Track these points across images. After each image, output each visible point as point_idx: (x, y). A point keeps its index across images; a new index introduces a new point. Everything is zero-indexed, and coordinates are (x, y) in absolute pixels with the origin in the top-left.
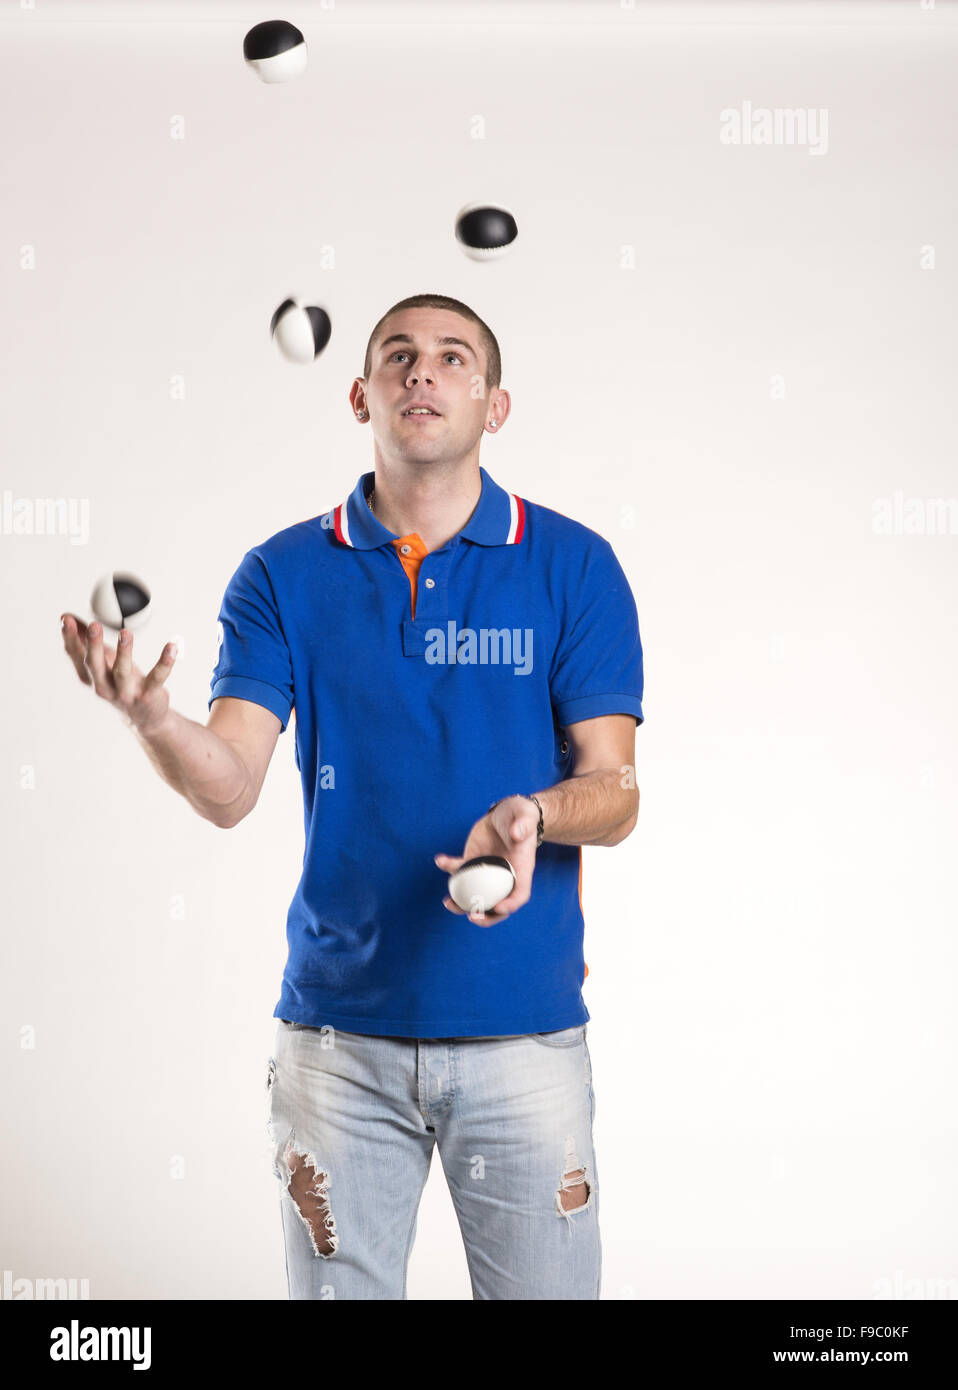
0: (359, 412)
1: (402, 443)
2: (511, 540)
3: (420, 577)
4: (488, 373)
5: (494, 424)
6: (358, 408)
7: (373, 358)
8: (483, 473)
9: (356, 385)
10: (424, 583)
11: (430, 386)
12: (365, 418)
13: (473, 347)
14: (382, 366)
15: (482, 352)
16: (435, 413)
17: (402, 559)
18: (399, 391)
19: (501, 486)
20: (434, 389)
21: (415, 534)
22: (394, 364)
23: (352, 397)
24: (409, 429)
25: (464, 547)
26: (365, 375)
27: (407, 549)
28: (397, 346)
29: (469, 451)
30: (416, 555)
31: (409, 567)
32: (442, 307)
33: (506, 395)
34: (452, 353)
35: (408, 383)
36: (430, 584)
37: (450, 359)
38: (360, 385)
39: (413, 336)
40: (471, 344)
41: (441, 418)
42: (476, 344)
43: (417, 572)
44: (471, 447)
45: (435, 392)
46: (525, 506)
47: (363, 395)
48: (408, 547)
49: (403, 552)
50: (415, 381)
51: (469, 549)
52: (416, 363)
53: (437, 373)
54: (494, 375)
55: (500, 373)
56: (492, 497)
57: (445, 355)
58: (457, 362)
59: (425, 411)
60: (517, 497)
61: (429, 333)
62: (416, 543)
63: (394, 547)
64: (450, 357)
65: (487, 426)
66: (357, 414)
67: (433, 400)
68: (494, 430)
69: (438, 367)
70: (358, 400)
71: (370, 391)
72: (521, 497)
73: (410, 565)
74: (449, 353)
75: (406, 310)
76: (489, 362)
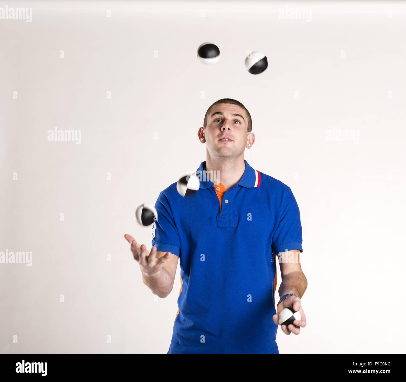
0: (202, 139)
1: (218, 150)
2: (256, 186)
3: (223, 199)
4: (248, 127)
5: (249, 145)
6: (201, 138)
7: (208, 120)
8: (245, 162)
9: (200, 129)
10: (225, 201)
11: (229, 130)
12: (204, 141)
13: (244, 117)
14: (212, 123)
15: (247, 120)
16: (230, 140)
17: (216, 192)
18: (218, 132)
19: (252, 167)
20: (230, 132)
21: (221, 184)
22: (216, 123)
23: (199, 134)
24: (221, 145)
25: (240, 188)
26: (204, 126)
27: (218, 189)
28: (217, 116)
29: (241, 154)
30: (222, 191)
31: (219, 195)
32: (233, 104)
33: (253, 135)
34: (237, 120)
35: (222, 129)
36: (227, 201)
37: (236, 122)
38: (202, 129)
39: (223, 113)
40: (243, 117)
41: (233, 142)
42: (245, 117)
43: (222, 197)
44: (242, 153)
45: (231, 133)
46: (261, 174)
47: (203, 133)
48: (219, 188)
49: (217, 189)
50: (224, 129)
51: (241, 188)
52: (225, 122)
53: (232, 126)
54: (250, 129)
55: (252, 127)
56: (249, 171)
57: (234, 120)
58: (238, 123)
59: (227, 139)
60: (258, 171)
61: (228, 112)
62: (222, 186)
63: (213, 188)
64: (236, 121)
65: (247, 146)
66: (200, 140)
67: (230, 136)
68: (249, 147)
69: (232, 124)
70: (201, 135)
71: (206, 132)
72: (259, 171)
73: (219, 194)
74: (235, 120)
75: (220, 104)
76: (248, 123)
